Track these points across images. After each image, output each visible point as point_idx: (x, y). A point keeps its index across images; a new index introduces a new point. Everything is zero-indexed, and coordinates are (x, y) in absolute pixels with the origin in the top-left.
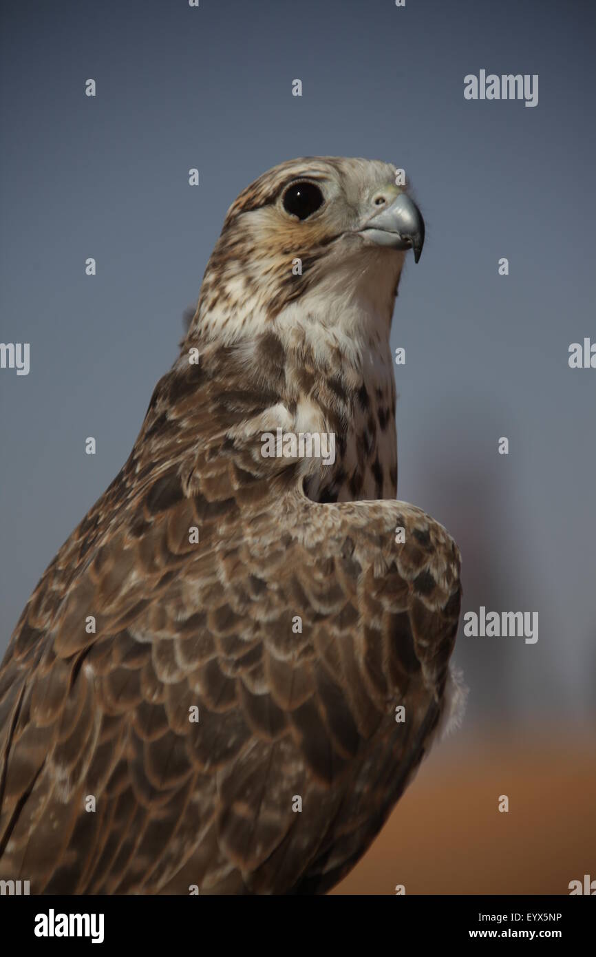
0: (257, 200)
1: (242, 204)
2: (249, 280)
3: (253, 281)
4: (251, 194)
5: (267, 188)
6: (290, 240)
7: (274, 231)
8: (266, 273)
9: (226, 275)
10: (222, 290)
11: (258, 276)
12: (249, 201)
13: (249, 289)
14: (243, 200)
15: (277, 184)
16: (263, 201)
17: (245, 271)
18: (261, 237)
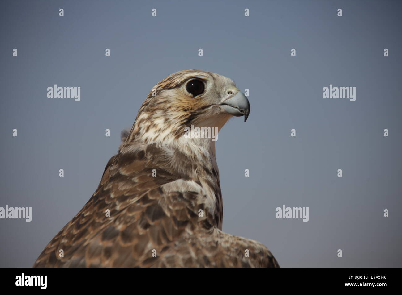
0: (172, 85)
1: (164, 86)
2: (167, 120)
3: (169, 120)
4: (169, 82)
5: (178, 80)
6: (187, 105)
7: (181, 100)
8: (175, 118)
9: (155, 116)
10: (152, 122)
11: (171, 118)
12: (167, 85)
13: (166, 124)
14: (164, 84)
15: (183, 79)
16: (175, 86)
17: (165, 116)
18: (175, 102)
